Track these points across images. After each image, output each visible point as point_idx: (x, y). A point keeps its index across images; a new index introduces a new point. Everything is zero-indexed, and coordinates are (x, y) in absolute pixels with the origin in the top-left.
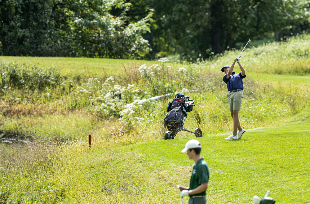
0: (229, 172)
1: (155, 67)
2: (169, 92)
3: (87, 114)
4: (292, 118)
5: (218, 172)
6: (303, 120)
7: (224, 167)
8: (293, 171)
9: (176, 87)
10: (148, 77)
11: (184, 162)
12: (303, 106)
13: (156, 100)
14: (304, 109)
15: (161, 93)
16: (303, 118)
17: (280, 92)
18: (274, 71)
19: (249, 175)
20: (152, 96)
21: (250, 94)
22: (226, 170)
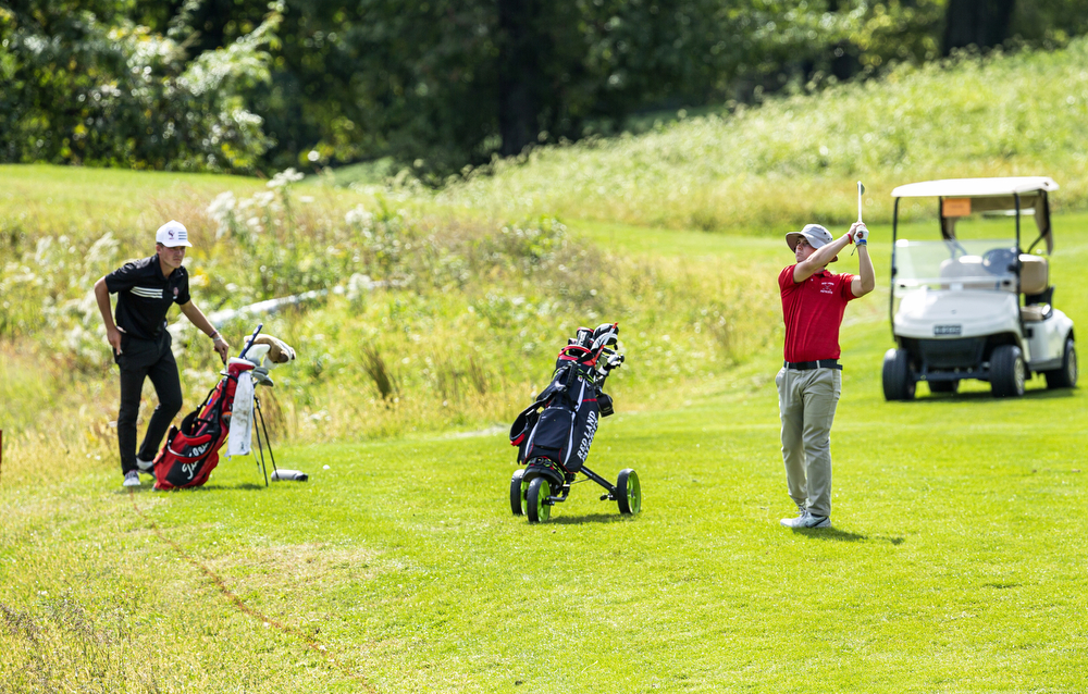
0: (438, 566)
1: (263, 203)
2: (311, 286)
3: (36, 356)
4: (718, 383)
5: (401, 566)
6: (755, 390)
7: (422, 550)
8: (652, 568)
9: (336, 269)
10: (242, 237)
11: (294, 530)
12: (760, 340)
13: (270, 312)
14: (762, 351)
15: (288, 291)
16: (756, 381)
17: (687, 292)
18: (688, 220)
19: (504, 578)
20: (256, 300)
21: (587, 296)
22: (429, 560)
